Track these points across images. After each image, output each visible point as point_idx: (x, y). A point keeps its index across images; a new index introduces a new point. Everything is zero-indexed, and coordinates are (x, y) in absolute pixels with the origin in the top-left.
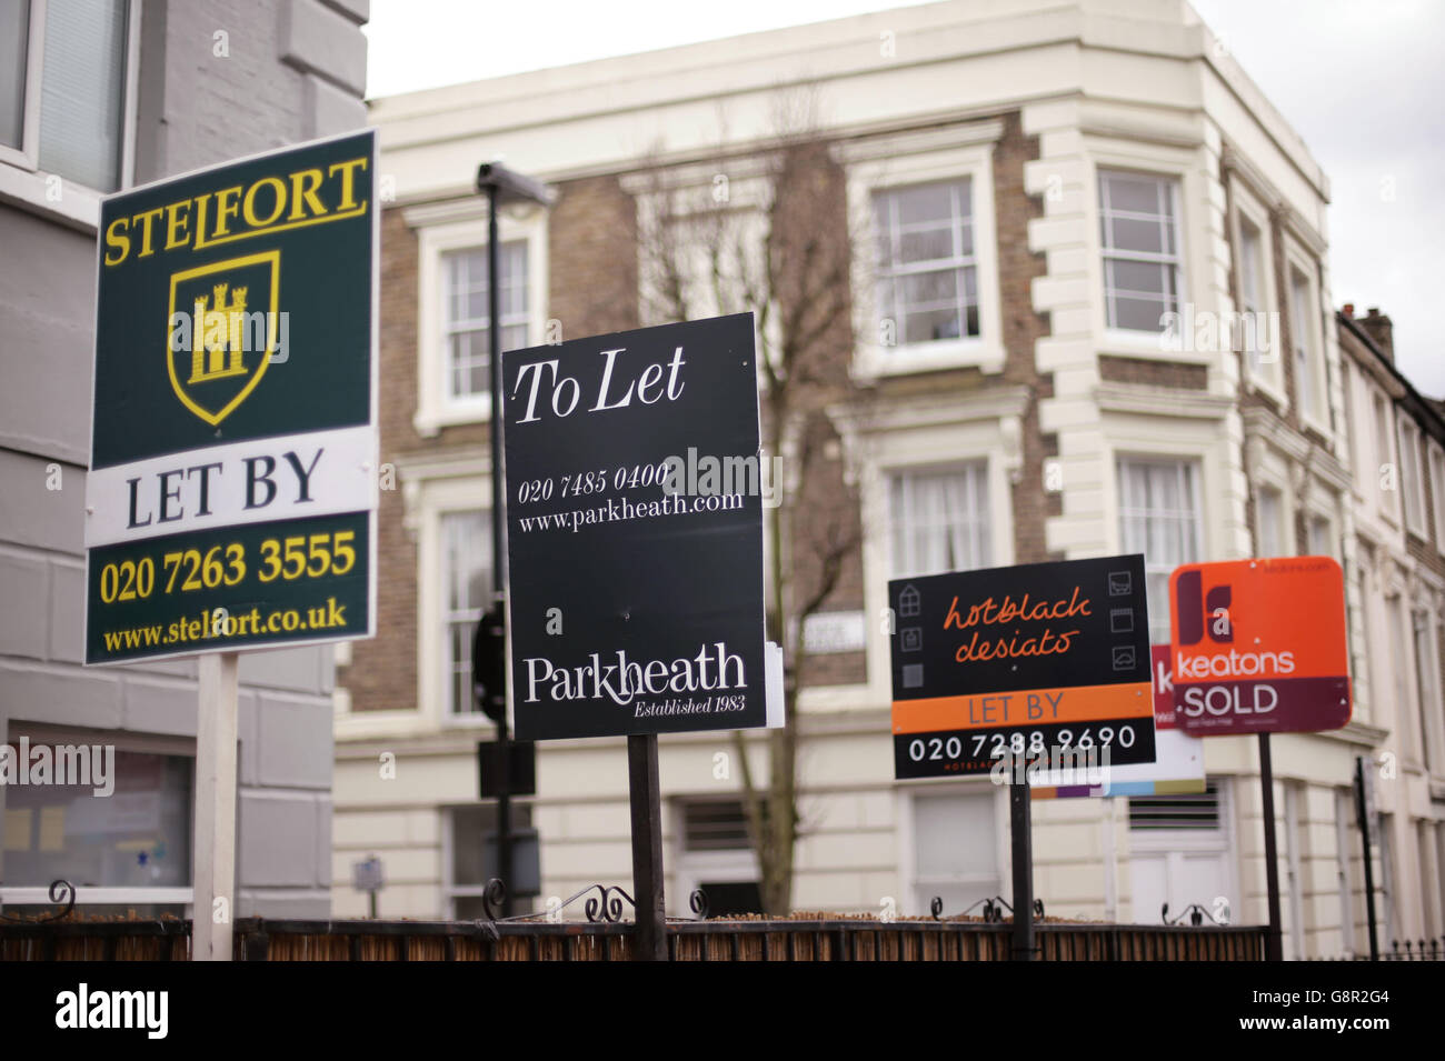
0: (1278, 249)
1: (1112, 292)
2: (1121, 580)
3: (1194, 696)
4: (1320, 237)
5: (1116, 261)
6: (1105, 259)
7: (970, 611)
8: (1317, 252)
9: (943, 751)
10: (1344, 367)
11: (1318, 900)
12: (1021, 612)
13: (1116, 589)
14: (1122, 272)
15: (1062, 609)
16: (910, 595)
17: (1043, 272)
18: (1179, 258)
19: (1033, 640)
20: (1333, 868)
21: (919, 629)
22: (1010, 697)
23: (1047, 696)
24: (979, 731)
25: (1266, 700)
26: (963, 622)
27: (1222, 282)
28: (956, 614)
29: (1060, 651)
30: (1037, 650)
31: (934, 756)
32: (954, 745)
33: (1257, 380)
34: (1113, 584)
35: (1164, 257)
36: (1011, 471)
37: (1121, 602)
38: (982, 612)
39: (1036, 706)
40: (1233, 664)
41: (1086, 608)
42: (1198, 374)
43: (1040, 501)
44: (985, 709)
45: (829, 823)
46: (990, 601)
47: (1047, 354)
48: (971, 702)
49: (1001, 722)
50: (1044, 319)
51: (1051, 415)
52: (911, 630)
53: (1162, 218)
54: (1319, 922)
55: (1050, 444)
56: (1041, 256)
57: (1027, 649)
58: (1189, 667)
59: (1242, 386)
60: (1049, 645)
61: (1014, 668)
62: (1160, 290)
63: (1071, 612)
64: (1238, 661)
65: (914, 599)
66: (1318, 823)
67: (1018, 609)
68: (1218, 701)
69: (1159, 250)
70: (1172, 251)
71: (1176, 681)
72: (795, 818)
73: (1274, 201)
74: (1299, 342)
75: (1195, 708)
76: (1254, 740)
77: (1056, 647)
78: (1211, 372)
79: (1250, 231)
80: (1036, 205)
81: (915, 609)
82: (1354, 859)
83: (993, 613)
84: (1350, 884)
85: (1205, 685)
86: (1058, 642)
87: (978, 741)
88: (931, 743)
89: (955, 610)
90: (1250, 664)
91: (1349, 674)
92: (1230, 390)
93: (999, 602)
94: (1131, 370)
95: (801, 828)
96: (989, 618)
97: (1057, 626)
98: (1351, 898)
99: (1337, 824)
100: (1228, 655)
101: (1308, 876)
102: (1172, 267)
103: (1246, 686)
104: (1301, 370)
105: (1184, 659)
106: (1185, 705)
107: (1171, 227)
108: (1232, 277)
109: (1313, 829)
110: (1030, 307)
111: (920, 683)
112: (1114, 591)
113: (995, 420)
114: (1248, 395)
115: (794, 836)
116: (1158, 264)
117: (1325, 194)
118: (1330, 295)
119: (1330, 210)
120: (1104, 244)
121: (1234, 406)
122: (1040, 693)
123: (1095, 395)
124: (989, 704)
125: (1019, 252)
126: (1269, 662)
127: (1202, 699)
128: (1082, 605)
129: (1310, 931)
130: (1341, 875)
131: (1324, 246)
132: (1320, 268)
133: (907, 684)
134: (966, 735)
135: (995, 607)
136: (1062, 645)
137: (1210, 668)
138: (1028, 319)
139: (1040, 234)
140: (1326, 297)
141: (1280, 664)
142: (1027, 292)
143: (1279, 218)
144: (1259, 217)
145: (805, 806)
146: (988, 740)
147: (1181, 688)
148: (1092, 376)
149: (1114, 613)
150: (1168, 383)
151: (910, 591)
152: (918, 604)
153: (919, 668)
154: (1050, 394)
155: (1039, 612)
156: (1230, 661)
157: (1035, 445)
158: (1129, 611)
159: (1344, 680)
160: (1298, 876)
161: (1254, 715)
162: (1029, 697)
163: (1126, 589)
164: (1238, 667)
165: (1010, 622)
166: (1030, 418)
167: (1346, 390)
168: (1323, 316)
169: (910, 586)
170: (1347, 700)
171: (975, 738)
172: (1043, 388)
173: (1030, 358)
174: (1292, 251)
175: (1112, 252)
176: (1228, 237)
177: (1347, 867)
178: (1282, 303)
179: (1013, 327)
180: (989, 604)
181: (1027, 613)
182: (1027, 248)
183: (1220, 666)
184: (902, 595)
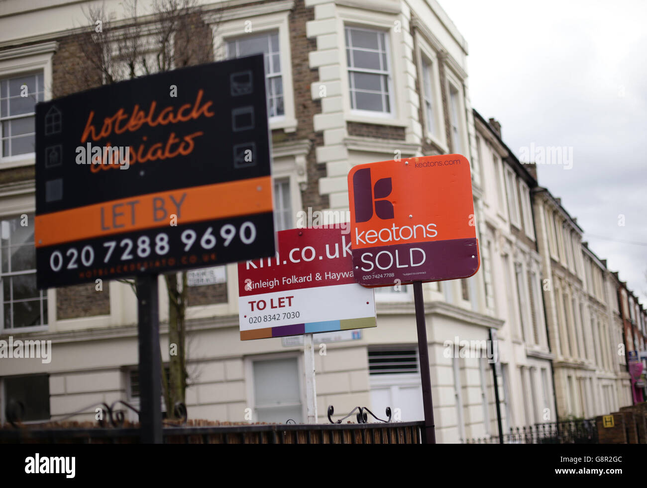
0: (442, 74)
1: (354, 90)
2: (243, 80)
3: (366, 258)
4: (463, 70)
5: (355, 72)
6: (350, 72)
7: (103, 123)
8: (462, 77)
9: (78, 261)
10: (477, 138)
11: (471, 408)
12: (149, 119)
13: (237, 89)
14: (358, 78)
15: (186, 113)
16: (53, 115)
17: (317, 79)
18: (389, 72)
19: (159, 145)
20: (479, 392)
21: (60, 146)
22: (137, 202)
23: (172, 198)
24: (109, 238)
25: (418, 257)
26: (97, 134)
27: (412, 84)
28: (92, 128)
29: (184, 153)
30: (163, 153)
31: (71, 266)
32: (88, 253)
33: (432, 137)
34: (234, 85)
35: (381, 72)
36: (300, 184)
37: (242, 101)
38: (114, 123)
39: (162, 208)
40: (394, 233)
41: (209, 110)
42: (400, 132)
43: (318, 200)
44: (115, 215)
45: (203, 379)
46: (121, 112)
47: (320, 122)
48: (102, 210)
49: (129, 227)
50: (318, 103)
51: (322, 155)
52: (53, 148)
53: (380, 51)
54: (472, 420)
55: (322, 169)
56: (316, 70)
57: (154, 153)
58: (363, 237)
59: (424, 139)
60: (174, 147)
61: (142, 173)
62: (379, 89)
63: (195, 115)
64: (397, 231)
65: (57, 118)
66: (470, 368)
67: (146, 116)
68: (384, 260)
69: (379, 68)
70: (385, 69)
71: (354, 248)
72: (185, 376)
73: (439, 48)
74: (454, 123)
75: (369, 266)
76: (410, 287)
77: (181, 150)
78: (407, 131)
79: (427, 63)
80: (312, 43)
81: (57, 127)
82: (489, 387)
83: (124, 123)
84: (488, 400)
85: (374, 250)
86: (183, 145)
87: (108, 248)
88: (69, 253)
89: (92, 124)
90: (406, 233)
91: (477, 237)
92: (417, 140)
93: (129, 112)
94: (364, 129)
95: (188, 381)
96: (120, 127)
97: (181, 129)
98: (488, 407)
99: (480, 369)
100: (390, 227)
101: (466, 396)
102: (386, 76)
103: (403, 249)
104: (455, 137)
105: (359, 233)
106: (362, 265)
107: (384, 56)
108: (417, 83)
109: (468, 372)
110: (310, 96)
111: (59, 196)
112: (235, 91)
113: (293, 157)
114: (427, 144)
115: (185, 386)
116: (379, 75)
117: (466, 49)
118: (469, 101)
119: (468, 58)
120: (349, 65)
121: (420, 149)
122: (165, 195)
123: (345, 143)
124: (118, 210)
125: (304, 69)
126: (419, 230)
127: (374, 261)
128: (205, 108)
129: (468, 425)
130: (483, 395)
131: (466, 76)
132: (464, 86)
133: (49, 199)
134: (98, 243)
135: (125, 116)
136: (186, 147)
137: (378, 237)
138: (309, 103)
139: (315, 59)
140: (467, 101)
141: (427, 232)
142: (309, 90)
143: (442, 57)
144: (432, 55)
145: (190, 369)
146: (117, 246)
147: (357, 253)
148: (344, 133)
149: (236, 112)
150: (385, 137)
151: (53, 111)
152: (60, 122)
153: (60, 182)
154: (322, 144)
155: (165, 117)
156: (392, 231)
157: (314, 170)
158: (250, 109)
159: (474, 241)
160: (460, 396)
161: (410, 269)
162: (155, 200)
163: (248, 88)
164: (398, 236)
165: (139, 130)
166: (311, 156)
167: (478, 149)
168: (466, 110)
169: (54, 107)
170: (476, 255)
171: (106, 245)
172: (318, 141)
173: (311, 125)
174: (449, 76)
175: (353, 69)
176: (415, 62)
177: (486, 391)
178: (444, 100)
179: (301, 108)
180: (120, 115)
181: (154, 118)
182: (308, 67)
183: (385, 235)
184: (47, 116)
